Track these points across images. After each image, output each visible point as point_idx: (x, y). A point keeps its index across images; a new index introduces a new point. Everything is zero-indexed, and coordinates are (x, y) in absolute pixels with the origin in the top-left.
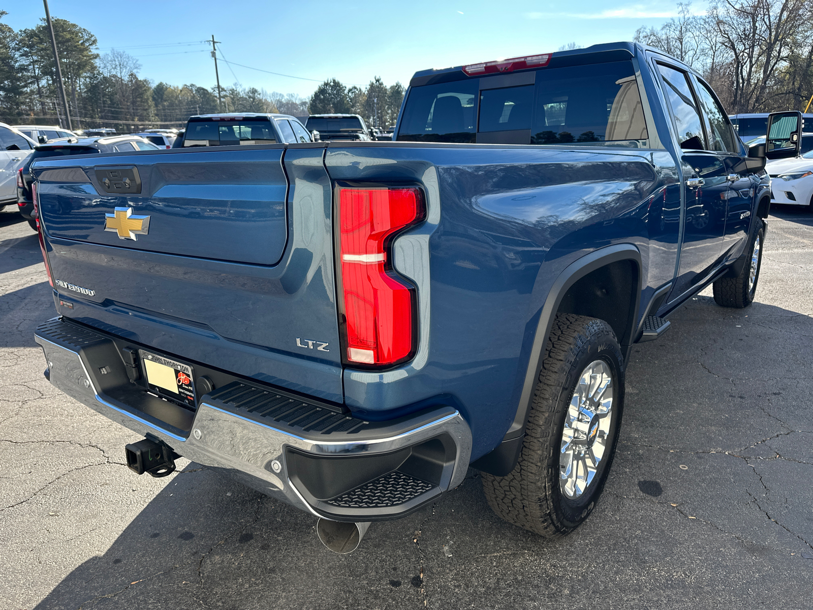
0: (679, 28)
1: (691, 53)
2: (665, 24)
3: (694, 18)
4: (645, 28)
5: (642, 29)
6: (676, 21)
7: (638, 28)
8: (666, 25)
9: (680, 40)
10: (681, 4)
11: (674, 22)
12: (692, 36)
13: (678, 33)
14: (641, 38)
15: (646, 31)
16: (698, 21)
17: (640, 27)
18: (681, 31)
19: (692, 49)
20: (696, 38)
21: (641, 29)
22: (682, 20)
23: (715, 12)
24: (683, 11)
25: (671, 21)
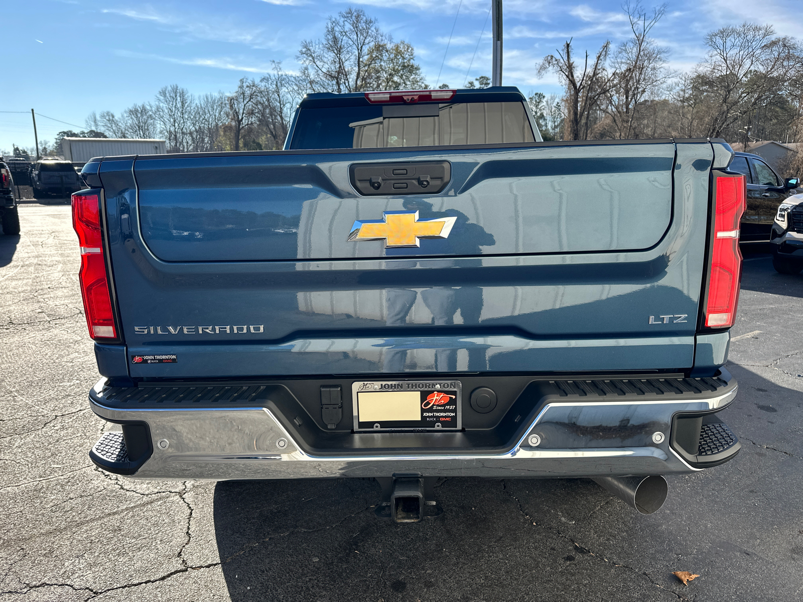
0: (275, 82)
1: (288, 105)
2: (263, 77)
3: (286, 75)
4: (247, 79)
5: (245, 80)
6: (272, 76)
7: (241, 78)
8: (264, 79)
9: (278, 92)
10: (274, 62)
11: (270, 77)
12: (287, 91)
13: (274, 86)
14: (245, 87)
15: (248, 81)
16: (290, 78)
17: (243, 78)
18: (277, 85)
19: (288, 102)
20: (291, 92)
21: (243, 79)
22: (277, 76)
23: (306, 72)
24: (275, 68)
25: (267, 76)
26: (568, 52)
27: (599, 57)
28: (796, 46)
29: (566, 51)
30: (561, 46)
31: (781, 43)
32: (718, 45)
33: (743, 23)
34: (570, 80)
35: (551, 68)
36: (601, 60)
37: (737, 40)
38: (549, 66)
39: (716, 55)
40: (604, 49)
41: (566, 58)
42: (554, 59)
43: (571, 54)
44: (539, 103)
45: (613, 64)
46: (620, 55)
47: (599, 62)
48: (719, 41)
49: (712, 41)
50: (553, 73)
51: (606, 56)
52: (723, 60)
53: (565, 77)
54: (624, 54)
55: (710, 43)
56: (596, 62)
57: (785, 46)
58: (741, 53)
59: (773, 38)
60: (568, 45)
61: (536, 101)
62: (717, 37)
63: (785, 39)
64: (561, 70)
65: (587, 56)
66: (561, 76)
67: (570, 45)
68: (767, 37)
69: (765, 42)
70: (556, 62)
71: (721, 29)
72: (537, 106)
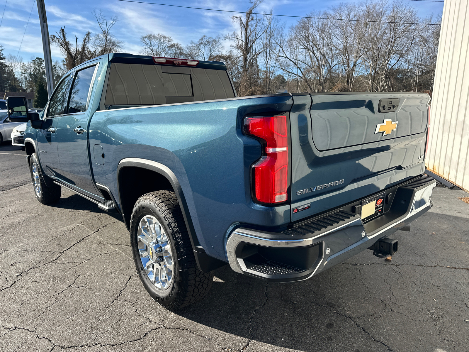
26: (64, 35)
27: (85, 41)
28: (183, 48)
29: (62, 34)
30: (59, 31)
31: (176, 46)
32: (148, 43)
33: (158, 34)
34: (68, 52)
35: (54, 43)
36: (86, 42)
37: (156, 41)
38: (53, 42)
39: (148, 48)
40: (87, 36)
41: (63, 38)
42: (56, 38)
43: (66, 36)
44: (40, 64)
45: (93, 46)
46: (96, 41)
47: (85, 43)
48: (148, 41)
49: (144, 40)
50: (56, 46)
51: (89, 40)
52: (151, 51)
53: (64, 50)
54: (98, 40)
55: (143, 41)
56: (83, 43)
57: (178, 48)
58: (159, 48)
59: (172, 43)
60: (63, 31)
61: (38, 63)
62: (147, 39)
63: (177, 44)
64: (62, 46)
65: (76, 39)
66: (62, 49)
67: (64, 30)
68: (170, 42)
69: (169, 44)
70: (57, 40)
71: (148, 35)
72: (39, 66)
